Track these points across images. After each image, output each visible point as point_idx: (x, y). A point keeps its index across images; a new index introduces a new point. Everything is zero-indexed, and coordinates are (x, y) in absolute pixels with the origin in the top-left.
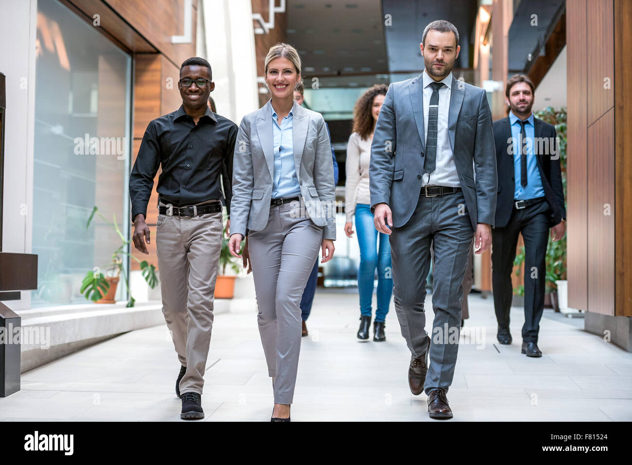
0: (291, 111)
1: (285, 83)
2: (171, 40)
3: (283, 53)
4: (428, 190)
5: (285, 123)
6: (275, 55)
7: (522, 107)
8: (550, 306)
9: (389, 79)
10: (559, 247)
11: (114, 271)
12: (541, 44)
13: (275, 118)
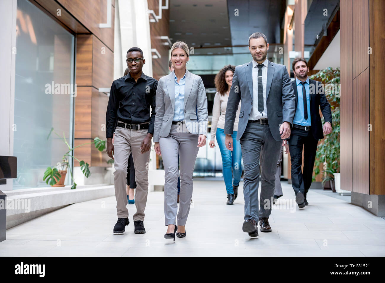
0: (185, 75)
1: (181, 61)
2: (99, 26)
3: (180, 46)
4: (262, 120)
6: (176, 47)
7: (302, 74)
8: (330, 189)
9: (232, 50)
10: (335, 152)
11: (63, 167)
12: (325, 28)
13: (176, 80)
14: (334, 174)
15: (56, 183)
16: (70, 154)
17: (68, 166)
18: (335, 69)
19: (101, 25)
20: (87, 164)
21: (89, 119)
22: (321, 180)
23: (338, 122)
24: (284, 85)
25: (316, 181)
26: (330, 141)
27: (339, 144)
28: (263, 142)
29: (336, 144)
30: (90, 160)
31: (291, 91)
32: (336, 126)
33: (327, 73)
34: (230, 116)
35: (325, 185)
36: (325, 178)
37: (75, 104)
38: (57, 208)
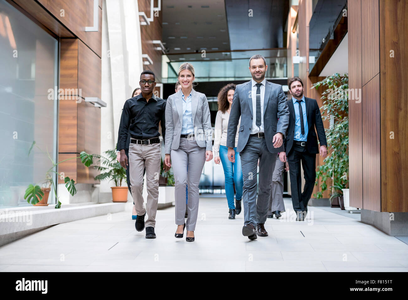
0: (191, 94)
1: (188, 81)
2: (85, 30)
3: (187, 67)
4: (259, 134)
5: (188, 99)
6: (183, 68)
7: (298, 94)
8: (338, 206)
9: (230, 55)
10: (344, 166)
11: (46, 184)
12: (331, 31)
13: (183, 97)
14: (343, 190)
15: (38, 201)
16: (54, 169)
17: (51, 183)
18: (343, 75)
19: (87, 29)
20: (72, 180)
21: (74, 131)
22: (328, 197)
23: (346, 133)
24: (279, 103)
25: (323, 197)
26: (338, 153)
27: (347, 157)
28: (261, 153)
29: (344, 157)
30: (76, 176)
31: (286, 107)
32: (344, 138)
33: (334, 80)
34: (232, 131)
35: (333, 202)
36: (333, 194)
37: (59, 114)
38: (39, 230)
